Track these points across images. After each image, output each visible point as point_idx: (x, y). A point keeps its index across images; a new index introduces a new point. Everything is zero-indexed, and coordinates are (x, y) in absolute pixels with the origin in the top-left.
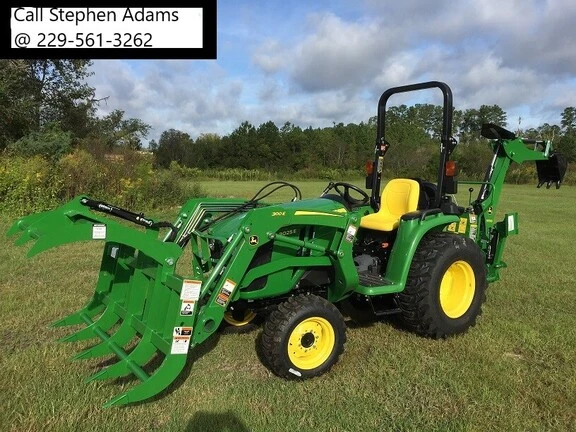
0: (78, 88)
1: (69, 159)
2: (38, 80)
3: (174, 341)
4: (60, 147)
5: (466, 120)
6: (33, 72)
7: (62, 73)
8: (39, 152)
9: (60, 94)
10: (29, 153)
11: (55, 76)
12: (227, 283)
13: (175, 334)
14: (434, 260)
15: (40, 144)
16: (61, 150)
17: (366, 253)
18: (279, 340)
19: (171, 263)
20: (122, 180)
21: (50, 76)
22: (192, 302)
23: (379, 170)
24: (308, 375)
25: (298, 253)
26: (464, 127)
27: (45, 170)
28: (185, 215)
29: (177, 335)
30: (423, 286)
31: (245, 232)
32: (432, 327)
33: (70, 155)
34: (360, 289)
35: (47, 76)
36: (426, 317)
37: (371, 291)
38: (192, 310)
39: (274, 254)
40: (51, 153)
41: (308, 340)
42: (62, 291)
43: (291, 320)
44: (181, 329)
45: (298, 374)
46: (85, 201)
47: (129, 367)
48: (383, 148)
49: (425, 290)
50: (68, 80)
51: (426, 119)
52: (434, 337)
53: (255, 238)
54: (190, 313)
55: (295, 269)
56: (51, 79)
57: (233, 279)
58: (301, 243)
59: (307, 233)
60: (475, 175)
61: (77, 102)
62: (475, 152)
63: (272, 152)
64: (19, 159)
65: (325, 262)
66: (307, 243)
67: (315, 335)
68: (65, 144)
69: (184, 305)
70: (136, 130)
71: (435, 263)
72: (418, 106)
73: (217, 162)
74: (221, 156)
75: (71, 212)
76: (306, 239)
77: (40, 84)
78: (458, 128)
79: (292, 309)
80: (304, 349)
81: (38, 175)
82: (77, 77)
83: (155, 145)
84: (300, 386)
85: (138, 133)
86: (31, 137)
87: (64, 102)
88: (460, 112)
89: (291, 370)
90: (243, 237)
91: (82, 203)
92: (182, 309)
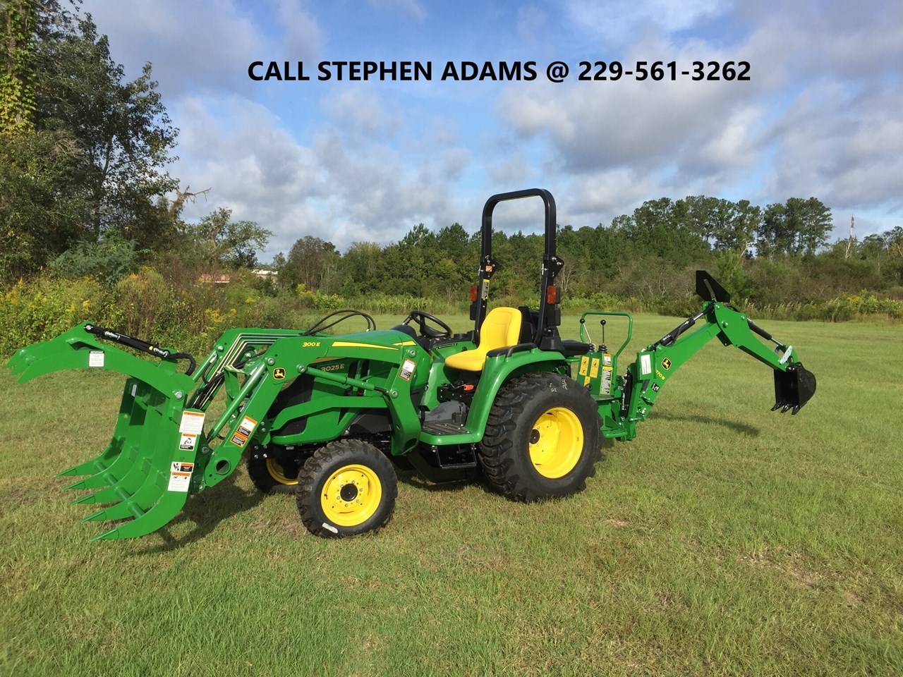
0: (154, 180)
1: (132, 282)
2: (99, 169)
3: (172, 477)
4: (119, 264)
5: (768, 221)
6: (92, 158)
7: (133, 159)
8: (91, 271)
9: (128, 189)
10: (75, 274)
11: (122, 161)
12: (245, 421)
13: (173, 469)
14: (520, 406)
15: (92, 261)
16: (120, 268)
17: (454, 398)
18: (310, 488)
19: (180, 396)
20: (208, 311)
21: (116, 162)
22: (193, 436)
23: (484, 296)
24: (346, 533)
25: (347, 392)
26: (765, 231)
27: (97, 297)
28: (220, 348)
29: (176, 471)
30: (505, 436)
31: (267, 363)
32: (519, 487)
33: (134, 276)
34: (424, 437)
35: (112, 163)
36: (509, 474)
37: (439, 441)
38: (193, 444)
39: (315, 393)
40: (106, 273)
41: (349, 492)
42: (92, 449)
43: (325, 466)
44: (180, 464)
45: (335, 530)
46: (89, 328)
47: (130, 509)
48: (489, 269)
49: (506, 441)
50: (142, 167)
51: (702, 220)
52: (523, 499)
53: (281, 371)
54: (191, 448)
55: (343, 411)
56: (117, 166)
57: (252, 417)
58: (350, 380)
59: (359, 368)
60: (768, 308)
61: (155, 199)
62: (769, 272)
63: (458, 271)
64: (64, 282)
65: (380, 403)
66: (357, 382)
67: (359, 487)
68: (127, 259)
69: (183, 440)
70: (247, 238)
71: (522, 409)
72: (691, 199)
73: (373, 287)
74: (380, 276)
75: (73, 340)
76: (358, 376)
77: (100, 174)
78: (755, 234)
79: (327, 456)
80: (345, 502)
81: (85, 304)
82: (155, 164)
83: (282, 260)
84: (332, 544)
85: (252, 242)
86: (80, 251)
87: (135, 200)
88: (757, 209)
89: (325, 525)
90: (266, 369)
91: (86, 329)
92: (182, 443)
